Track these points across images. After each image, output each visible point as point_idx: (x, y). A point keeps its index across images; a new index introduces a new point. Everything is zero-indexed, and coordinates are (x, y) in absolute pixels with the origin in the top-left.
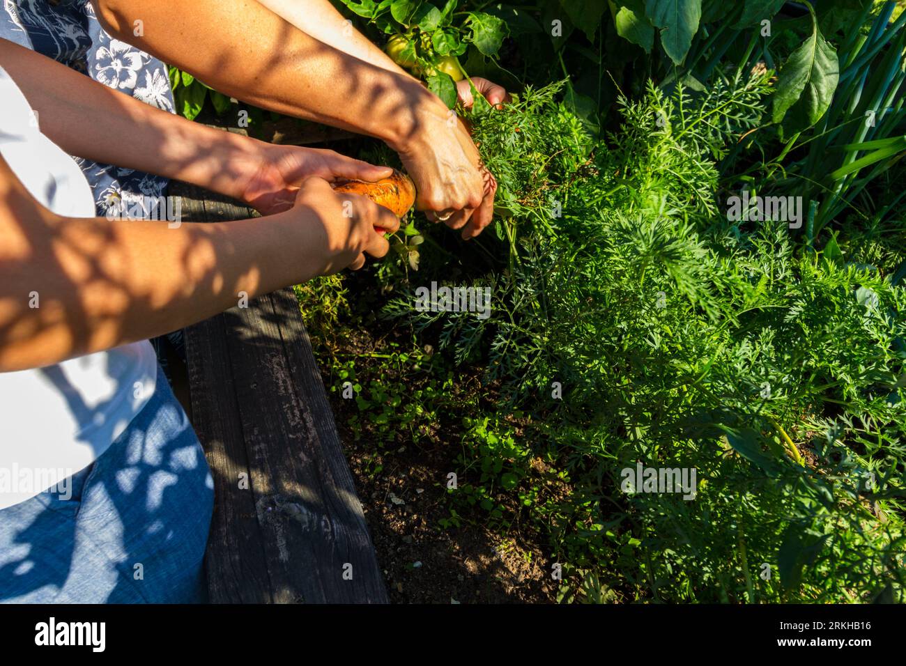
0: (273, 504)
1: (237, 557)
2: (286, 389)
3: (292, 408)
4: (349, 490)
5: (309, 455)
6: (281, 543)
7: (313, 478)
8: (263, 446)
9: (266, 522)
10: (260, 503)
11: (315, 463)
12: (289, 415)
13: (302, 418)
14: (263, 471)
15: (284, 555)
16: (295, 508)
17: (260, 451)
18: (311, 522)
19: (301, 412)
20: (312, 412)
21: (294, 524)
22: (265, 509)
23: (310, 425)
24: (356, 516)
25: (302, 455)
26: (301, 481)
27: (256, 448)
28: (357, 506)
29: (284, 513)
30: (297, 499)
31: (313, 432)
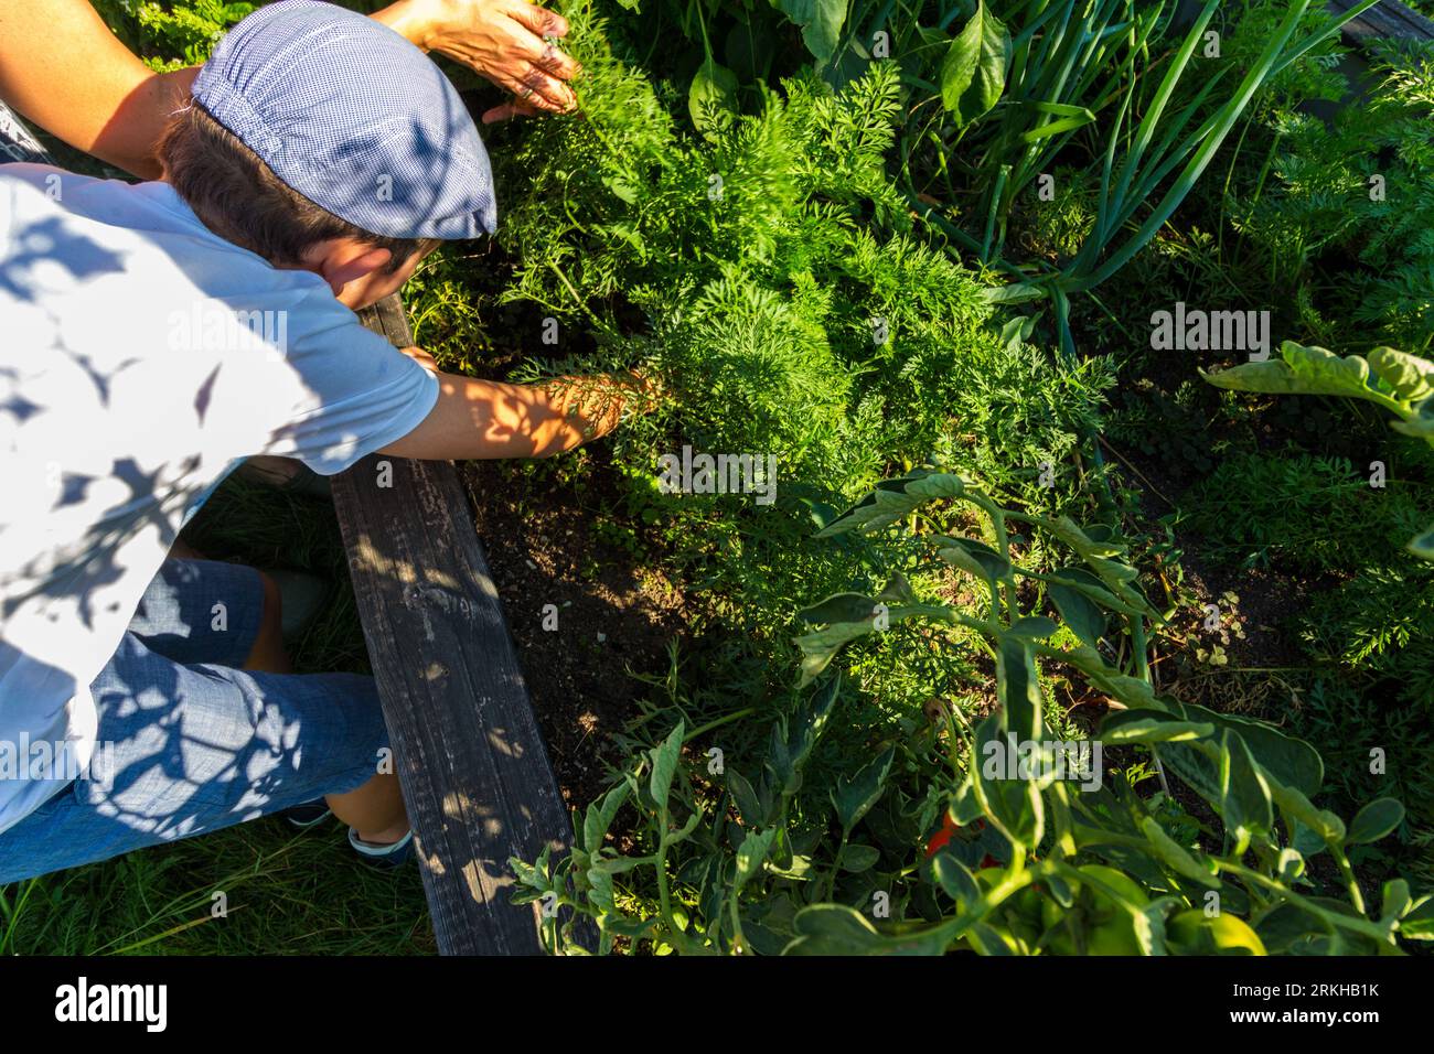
0: (418, 592)
1: (392, 640)
2: (419, 474)
3: (426, 494)
4: (482, 573)
5: (446, 542)
6: (428, 625)
7: (450, 565)
8: (403, 535)
9: (413, 608)
10: (407, 591)
11: (452, 548)
12: (425, 502)
13: (436, 505)
14: (406, 560)
15: (430, 636)
16: (437, 593)
17: (402, 541)
18: (451, 604)
19: (436, 498)
20: (446, 498)
21: (437, 607)
22: (411, 596)
23: (444, 511)
24: (489, 597)
25: (440, 542)
26: (440, 569)
27: (398, 538)
28: (490, 588)
29: (428, 598)
30: (438, 586)
31: (448, 518)
